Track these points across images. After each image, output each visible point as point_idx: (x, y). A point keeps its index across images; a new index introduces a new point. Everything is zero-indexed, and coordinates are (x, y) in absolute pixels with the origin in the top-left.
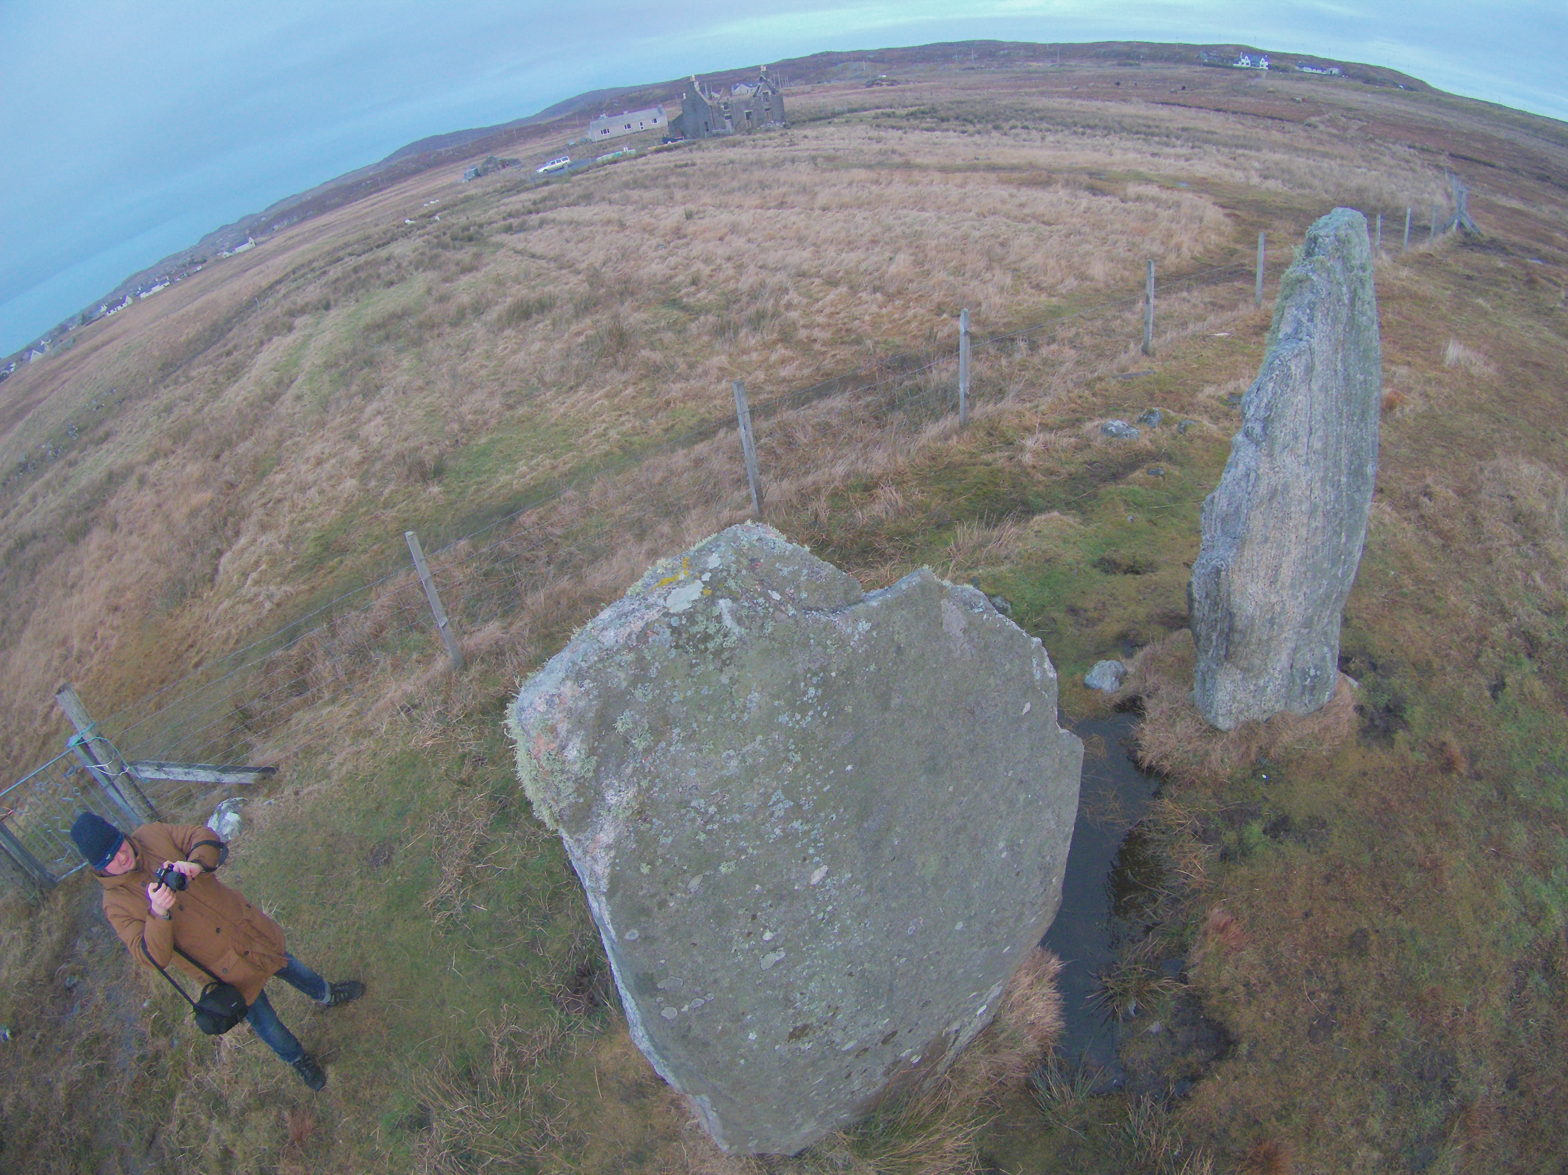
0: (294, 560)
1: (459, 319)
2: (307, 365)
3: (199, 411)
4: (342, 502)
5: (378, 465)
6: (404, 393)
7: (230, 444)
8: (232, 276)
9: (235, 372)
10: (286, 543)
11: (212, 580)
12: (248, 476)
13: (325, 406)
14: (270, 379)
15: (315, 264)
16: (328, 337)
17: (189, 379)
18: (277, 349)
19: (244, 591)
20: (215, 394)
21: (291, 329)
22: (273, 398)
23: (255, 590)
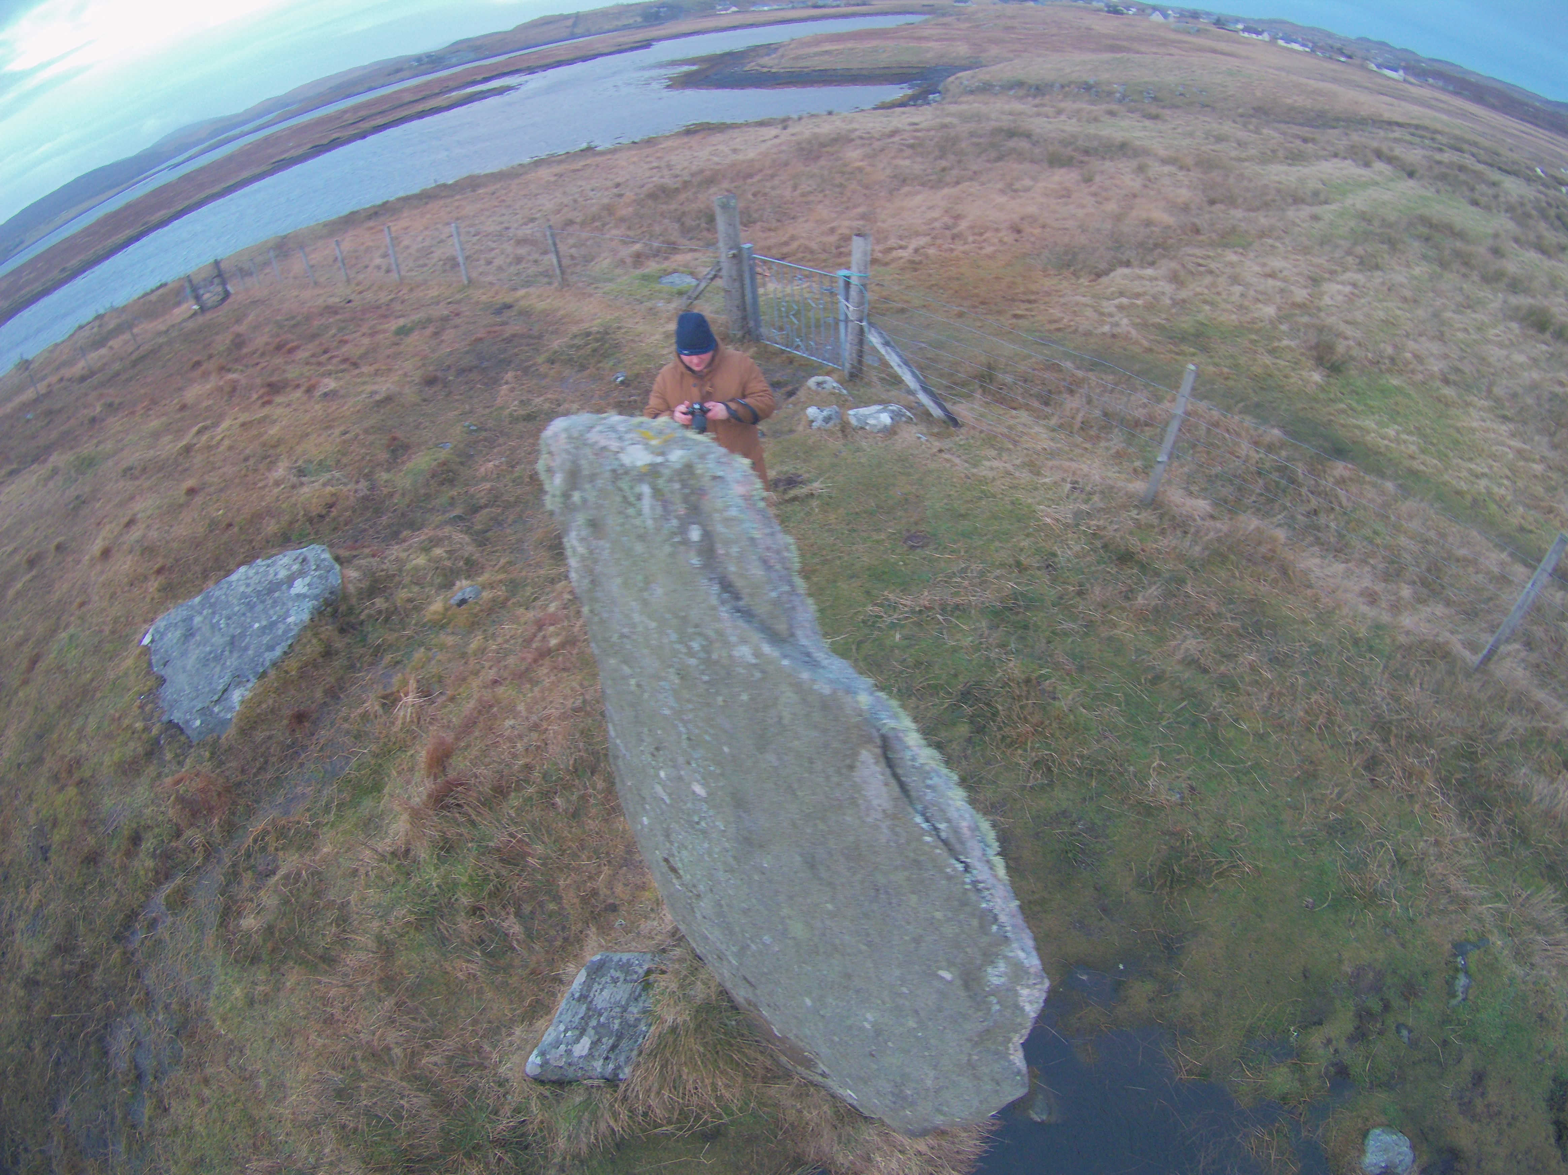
0: (1167, 319)
1: (1492, 278)
2: (1349, 201)
3: (1240, 160)
4: (1248, 318)
5: (1305, 319)
6: (1389, 289)
7: (1231, 201)
8: (1366, 88)
9: (1295, 158)
10: (1175, 303)
11: (1099, 276)
12: (1214, 235)
13: (1325, 240)
14: (1313, 184)
15: (1439, 137)
16: (1387, 196)
17: (1257, 131)
18: (1341, 169)
19: (1105, 303)
20: (1265, 159)
21: (1367, 165)
22: (1297, 200)
23: (1113, 309)
